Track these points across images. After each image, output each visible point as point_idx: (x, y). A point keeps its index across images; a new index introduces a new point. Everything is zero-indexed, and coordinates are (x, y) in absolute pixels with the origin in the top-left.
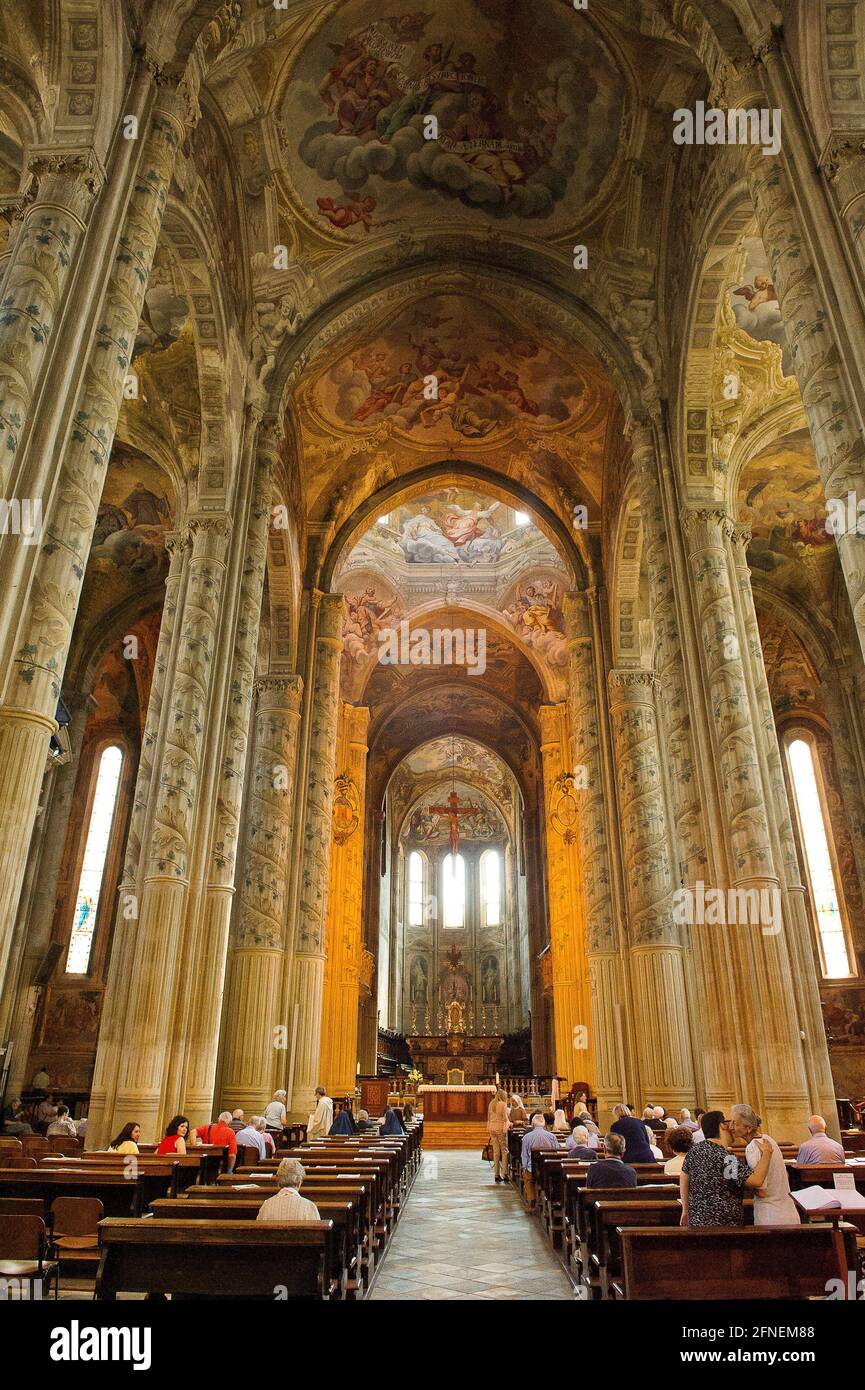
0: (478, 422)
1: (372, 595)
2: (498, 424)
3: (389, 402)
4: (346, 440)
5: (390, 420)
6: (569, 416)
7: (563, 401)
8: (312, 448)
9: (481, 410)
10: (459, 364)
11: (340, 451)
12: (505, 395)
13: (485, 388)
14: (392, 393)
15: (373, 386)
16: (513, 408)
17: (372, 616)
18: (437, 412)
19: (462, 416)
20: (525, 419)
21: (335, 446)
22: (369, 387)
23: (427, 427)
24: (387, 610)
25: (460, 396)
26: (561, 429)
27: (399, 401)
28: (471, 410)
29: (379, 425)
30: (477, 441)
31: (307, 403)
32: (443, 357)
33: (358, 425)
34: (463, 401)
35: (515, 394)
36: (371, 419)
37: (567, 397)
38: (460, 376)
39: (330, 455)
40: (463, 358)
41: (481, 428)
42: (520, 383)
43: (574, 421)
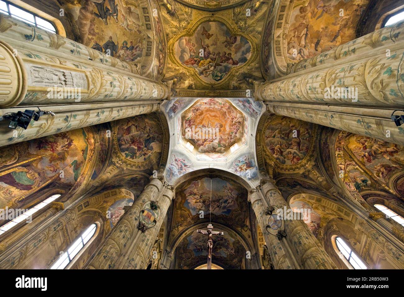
0: (220, 75)
1: (184, 161)
2: (226, 73)
3: (195, 64)
4: (181, 68)
5: (194, 69)
6: (247, 60)
7: (245, 56)
8: (170, 65)
9: (221, 71)
10: (215, 57)
11: (178, 70)
12: (228, 63)
13: (222, 63)
14: (196, 61)
15: (191, 55)
16: (230, 65)
17: (183, 166)
18: (208, 73)
19: (215, 75)
20: (234, 67)
21: (177, 68)
22: (189, 55)
23: (205, 77)
24: (188, 166)
25: (215, 67)
26: (245, 65)
27: (198, 64)
28: (218, 71)
29: (191, 69)
30: (220, 81)
31: (171, 51)
32: (210, 54)
33: (185, 66)
34: (216, 69)
35: (231, 61)
36: (189, 66)
37: (246, 54)
38: (214, 61)
39: (175, 69)
40: (216, 54)
41: (221, 77)
42: (232, 56)
43: (249, 61)
